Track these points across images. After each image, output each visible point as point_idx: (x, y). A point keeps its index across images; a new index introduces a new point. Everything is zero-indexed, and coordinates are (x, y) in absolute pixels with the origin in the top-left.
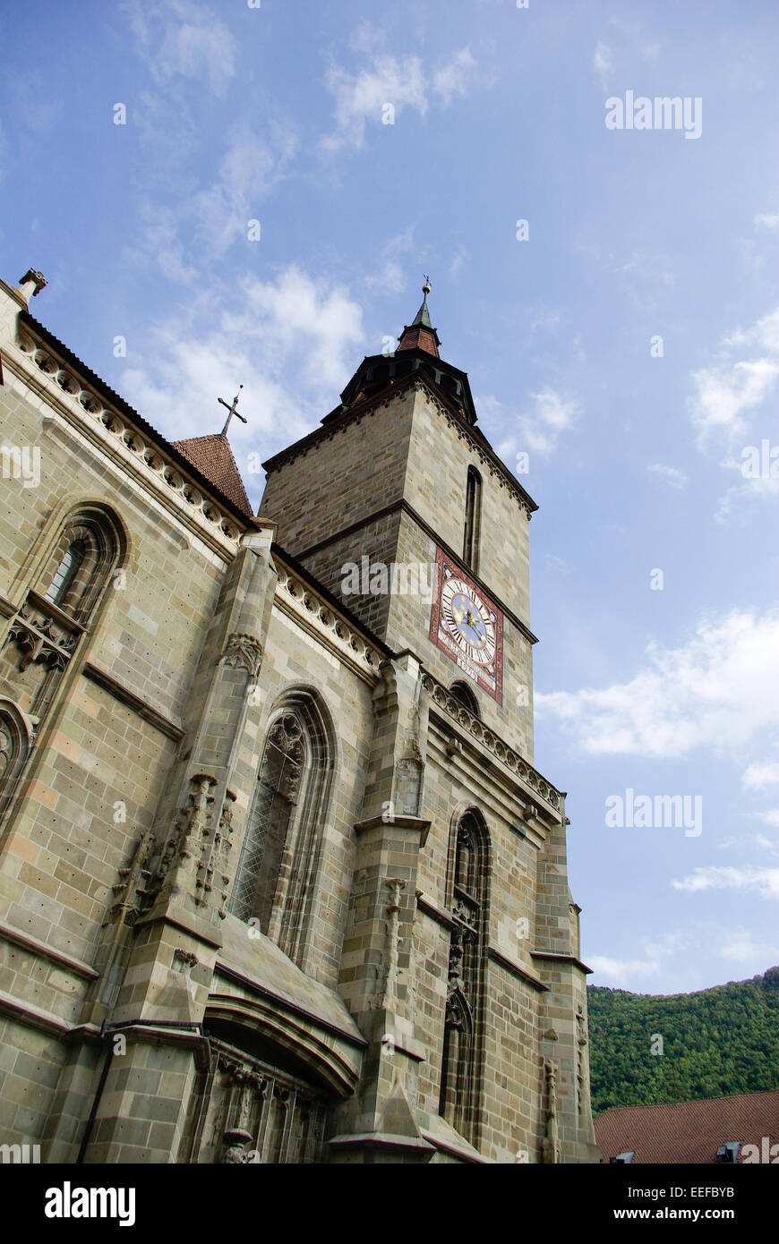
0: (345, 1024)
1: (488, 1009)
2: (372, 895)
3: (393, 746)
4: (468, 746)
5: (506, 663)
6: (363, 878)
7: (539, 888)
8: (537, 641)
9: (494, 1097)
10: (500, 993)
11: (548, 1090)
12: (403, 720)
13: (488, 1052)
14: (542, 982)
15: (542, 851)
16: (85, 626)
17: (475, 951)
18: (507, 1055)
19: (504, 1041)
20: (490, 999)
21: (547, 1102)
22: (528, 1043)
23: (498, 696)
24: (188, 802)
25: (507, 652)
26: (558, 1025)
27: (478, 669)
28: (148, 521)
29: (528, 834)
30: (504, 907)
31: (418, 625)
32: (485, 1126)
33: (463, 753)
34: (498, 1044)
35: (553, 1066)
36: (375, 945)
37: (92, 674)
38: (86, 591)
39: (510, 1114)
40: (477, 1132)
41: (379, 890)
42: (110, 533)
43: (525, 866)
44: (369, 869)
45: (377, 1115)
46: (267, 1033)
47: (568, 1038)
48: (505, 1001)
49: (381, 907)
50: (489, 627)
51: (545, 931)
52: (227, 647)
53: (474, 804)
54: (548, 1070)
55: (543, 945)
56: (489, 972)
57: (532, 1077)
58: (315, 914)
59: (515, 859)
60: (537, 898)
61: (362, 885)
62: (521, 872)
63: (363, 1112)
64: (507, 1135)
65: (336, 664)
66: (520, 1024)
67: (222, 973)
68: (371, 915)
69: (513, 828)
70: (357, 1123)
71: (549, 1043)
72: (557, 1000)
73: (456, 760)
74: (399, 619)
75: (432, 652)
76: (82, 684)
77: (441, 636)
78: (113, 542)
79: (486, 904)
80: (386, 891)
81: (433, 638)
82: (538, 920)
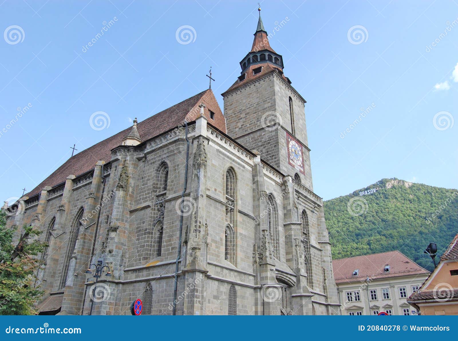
0: (291, 272)
1: (312, 259)
2: (292, 242)
3: (290, 203)
4: (302, 194)
5: (305, 162)
6: (288, 237)
7: (318, 225)
8: (310, 150)
9: (315, 278)
10: (313, 254)
11: (324, 273)
12: (291, 195)
13: (312, 268)
14: (321, 249)
15: (318, 215)
16: (234, 199)
17: (307, 245)
18: (316, 268)
19: (315, 265)
20: (312, 256)
21: (324, 276)
22: (319, 264)
23: (303, 173)
24: (263, 236)
25: (305, 158)
26: (325, 259)
27: (299, 167)
28: (238, 166)
29: (315, 212)
30: (312, 233)
31: (286, 161)
32: (314, 284)
33: (301, 197)
34: (314, 266)
35: (325, 268)
36: (294, 254)
37: (240, 212)
38: (231, 189)
39: (317, 281)
40: (312, 286)
41: (293, 241)
42: (232, 172)
43: (315, 220)
44: (289, 235)
45: (301, 290)
46: (281, 278)
47: (328, 261)
48: (314, 256)
49: (294, 245)
50: (300, 152)
51: (320, 236)
52: (260, 195)
53: (304, 208)
54: (324, 269)
55: (320, 239)
56: (311, 250)
57: (321, 272)
58: (280, 248)
59: (313, 219)
60: (318, 228)
61: (288, 239)
62: (314, 222)
63: (298, 289)
64: (317, 285)
65: (274, 183)
66: (318, 260)
67: (277, 270)
68: (292, 246)
69: (312, 211)
70: (297, 292)
71: (324, 263)
72: (325, 253)
73: (300, 199)
74: (282, 162)
75: (290, 168)
76: (239, 214)
77: (291, 161)
78: (233, 174)
79: (309, 233)
80: (294, 241)
81: (290, 163)
82: (319, 233)
